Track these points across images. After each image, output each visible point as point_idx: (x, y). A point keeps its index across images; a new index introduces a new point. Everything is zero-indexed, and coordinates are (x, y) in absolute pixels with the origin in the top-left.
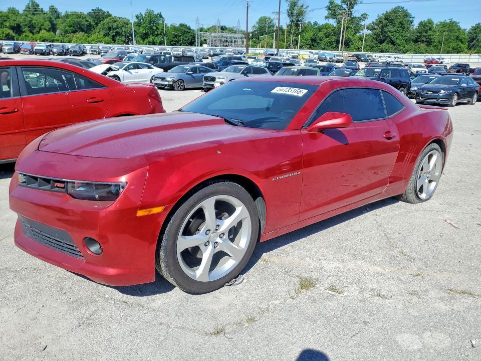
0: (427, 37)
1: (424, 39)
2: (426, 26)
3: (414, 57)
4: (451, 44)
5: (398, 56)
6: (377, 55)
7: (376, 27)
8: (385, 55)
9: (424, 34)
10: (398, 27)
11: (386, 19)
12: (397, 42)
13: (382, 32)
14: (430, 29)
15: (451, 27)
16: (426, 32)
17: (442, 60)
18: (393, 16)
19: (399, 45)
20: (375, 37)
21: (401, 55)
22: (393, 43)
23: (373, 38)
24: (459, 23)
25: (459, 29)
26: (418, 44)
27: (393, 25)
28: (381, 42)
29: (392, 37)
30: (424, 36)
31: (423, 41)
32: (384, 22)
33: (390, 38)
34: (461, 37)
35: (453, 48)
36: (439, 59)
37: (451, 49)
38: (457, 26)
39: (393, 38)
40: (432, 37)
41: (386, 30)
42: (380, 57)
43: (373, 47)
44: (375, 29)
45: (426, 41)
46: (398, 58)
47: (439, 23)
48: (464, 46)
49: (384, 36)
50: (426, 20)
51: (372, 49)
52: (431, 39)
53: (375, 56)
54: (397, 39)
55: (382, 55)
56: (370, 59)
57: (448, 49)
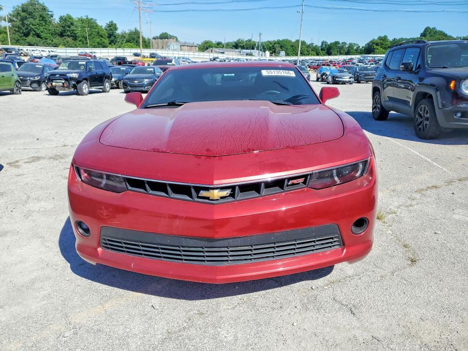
0: (71, 32)
1: (69, 33)
2: (67, 22)
3: (68, 51)
4: (95, 39)
5: (52, 50)
6: (29, 49)
7: (14, 19)
8: (38, 49)
9: (68, 29)
10: (40, 20)
11: (24, 11)
12: (43, 35)
13: (23, 24)
14: (72, 24)
15: (90, 23)
16: (69, 27)
17: (94, 54)
18: (31, 9)
19: (46, 39)
20: (17, 29)
21: (54, 49)
22: (38, 36)
23: (15, 30)
24: (96, 20)
25: (97, 26)
26: (65, 39)
27: (33, 17)
28: (27, 35)
29: (36, 30)
30: (68, 30)
31: (68, 36)
32: (23, 14)
33: (35, 31)
34: (101, 33)
35: (98, 43)
36: (92, 53)
37: (96, 44)
38: (96, 23)
39: (38, 32)
40: (76, 32)
41: (26, 22)
42: (33, 50)
43: (19, 40)
44: (14, 21)
45: (71, 36)
46: (52, 51)
47: (77, 19)
48: (107, 41)
49: (27, 28)
50: (65, 15)
51: (17, 42)
52: (75, 34)
53: (27, 50)
54: (42, 32)
55: (35, 49)
56: (22, 53)
57: (94, 44)
